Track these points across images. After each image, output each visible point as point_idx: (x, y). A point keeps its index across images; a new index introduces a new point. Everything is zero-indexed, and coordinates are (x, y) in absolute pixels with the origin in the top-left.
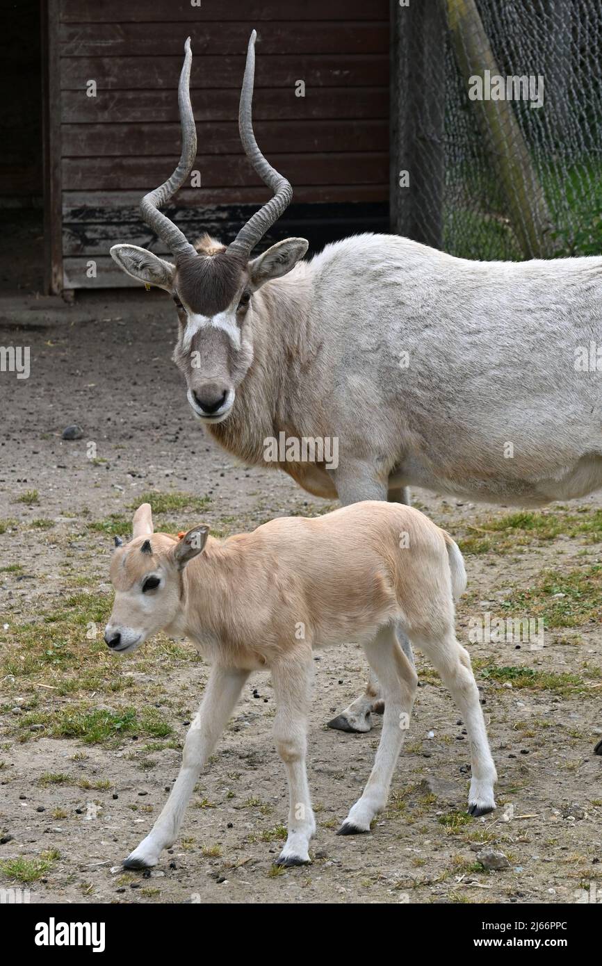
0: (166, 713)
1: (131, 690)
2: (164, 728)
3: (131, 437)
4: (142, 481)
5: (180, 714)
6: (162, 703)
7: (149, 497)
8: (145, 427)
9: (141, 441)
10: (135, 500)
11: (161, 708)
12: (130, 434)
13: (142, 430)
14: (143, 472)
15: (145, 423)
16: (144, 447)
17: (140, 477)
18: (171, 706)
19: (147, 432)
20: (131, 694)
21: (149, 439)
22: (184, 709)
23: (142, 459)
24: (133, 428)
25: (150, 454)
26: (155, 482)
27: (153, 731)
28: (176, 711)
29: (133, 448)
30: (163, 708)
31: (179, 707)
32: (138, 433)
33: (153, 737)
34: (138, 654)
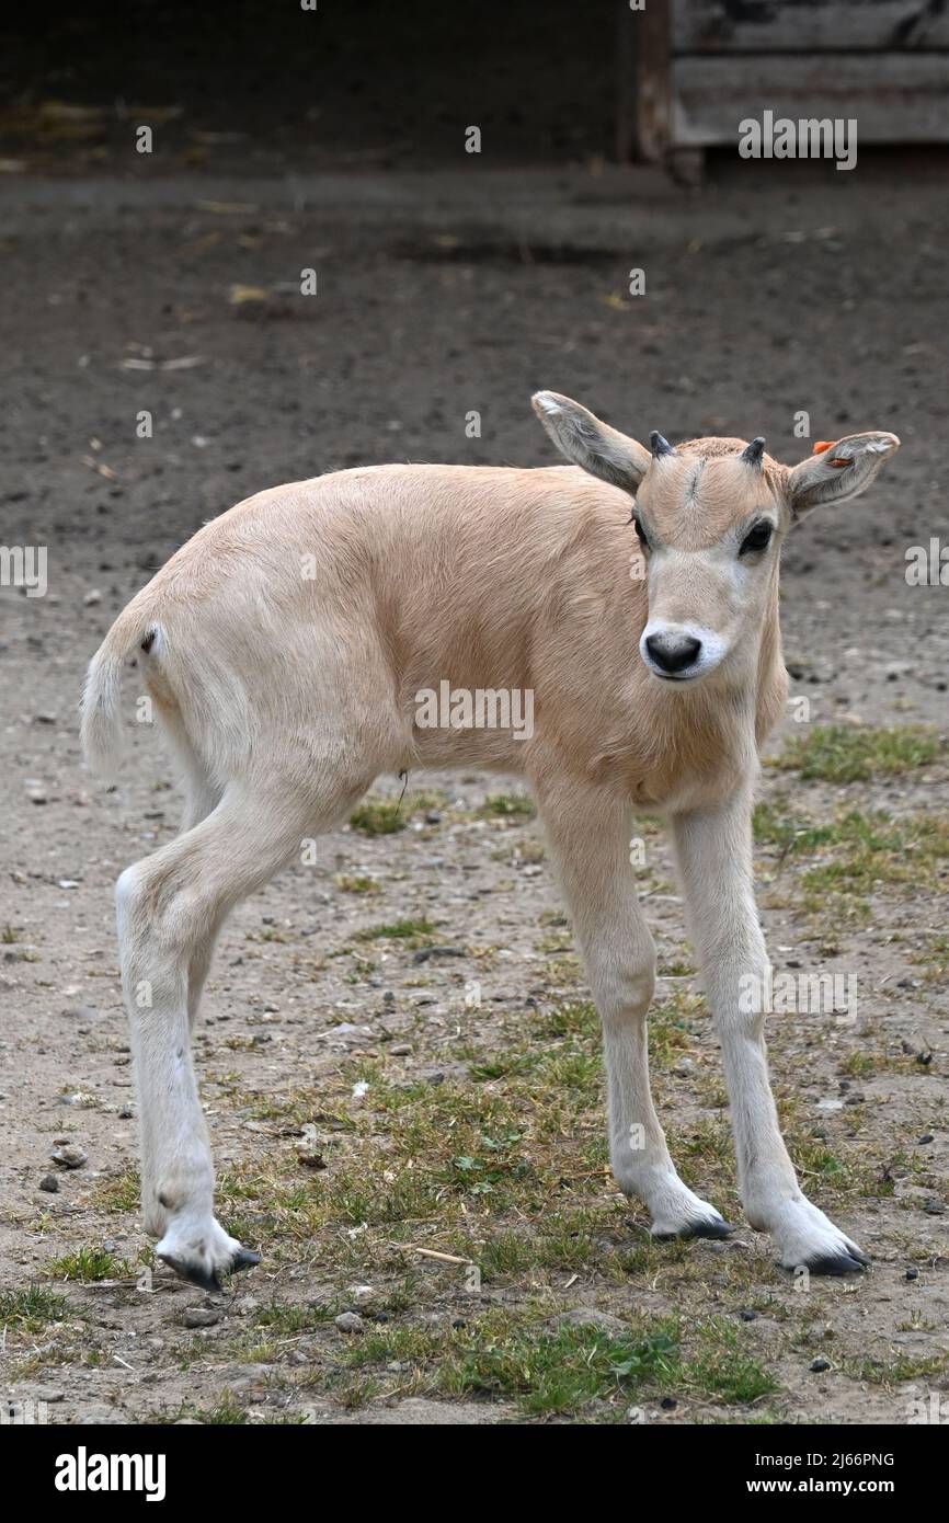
0: (768, 1336)
1: (678, 1270)
2: (751, 1378)
3: (808, 568)
4: (818, 692)
5: (805, 1341)
6: (760, 1309)
7: (827, 738)
8: (853, 539)
9: (834, 581)
10: (788, 743)
11: (754, 1323)
12: (807, 559)
13: (843, 550)
14: (825, 665)
15: (854, 530)
16: (843, 598)
17: (814, 680)
18: (783, 1318)
19: (856, 553)
20: (676, 1283)
21: (859, 573)
22: (818, 1328)
23: (830, 631)
24: (818, 541)
25: (855, 617)
26: (855, 695)
27: (720, 1385)
28: (794, 1331)
29: (809, 598)
30: (761, 1322)
31: (806, 1321)
32: (832, 558)
33: (721, 1403)
34: (717, 1173)
